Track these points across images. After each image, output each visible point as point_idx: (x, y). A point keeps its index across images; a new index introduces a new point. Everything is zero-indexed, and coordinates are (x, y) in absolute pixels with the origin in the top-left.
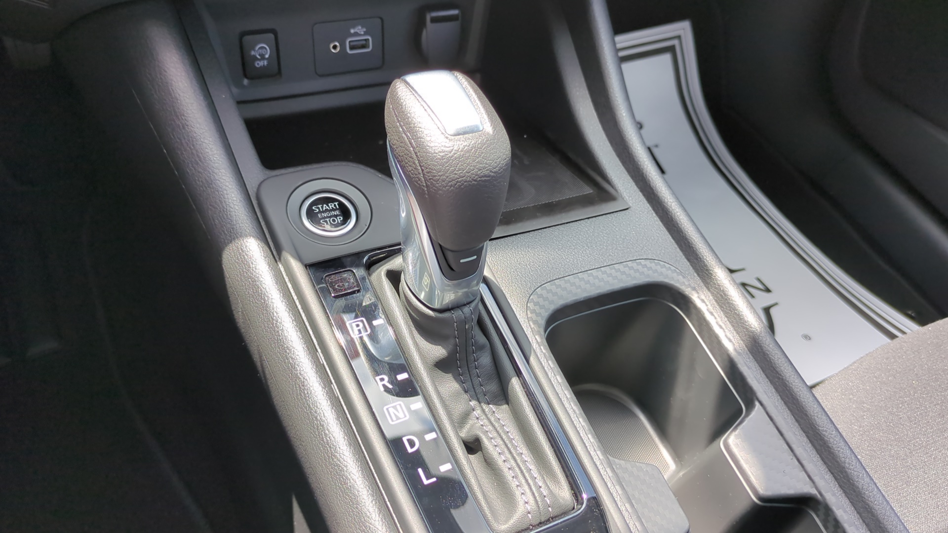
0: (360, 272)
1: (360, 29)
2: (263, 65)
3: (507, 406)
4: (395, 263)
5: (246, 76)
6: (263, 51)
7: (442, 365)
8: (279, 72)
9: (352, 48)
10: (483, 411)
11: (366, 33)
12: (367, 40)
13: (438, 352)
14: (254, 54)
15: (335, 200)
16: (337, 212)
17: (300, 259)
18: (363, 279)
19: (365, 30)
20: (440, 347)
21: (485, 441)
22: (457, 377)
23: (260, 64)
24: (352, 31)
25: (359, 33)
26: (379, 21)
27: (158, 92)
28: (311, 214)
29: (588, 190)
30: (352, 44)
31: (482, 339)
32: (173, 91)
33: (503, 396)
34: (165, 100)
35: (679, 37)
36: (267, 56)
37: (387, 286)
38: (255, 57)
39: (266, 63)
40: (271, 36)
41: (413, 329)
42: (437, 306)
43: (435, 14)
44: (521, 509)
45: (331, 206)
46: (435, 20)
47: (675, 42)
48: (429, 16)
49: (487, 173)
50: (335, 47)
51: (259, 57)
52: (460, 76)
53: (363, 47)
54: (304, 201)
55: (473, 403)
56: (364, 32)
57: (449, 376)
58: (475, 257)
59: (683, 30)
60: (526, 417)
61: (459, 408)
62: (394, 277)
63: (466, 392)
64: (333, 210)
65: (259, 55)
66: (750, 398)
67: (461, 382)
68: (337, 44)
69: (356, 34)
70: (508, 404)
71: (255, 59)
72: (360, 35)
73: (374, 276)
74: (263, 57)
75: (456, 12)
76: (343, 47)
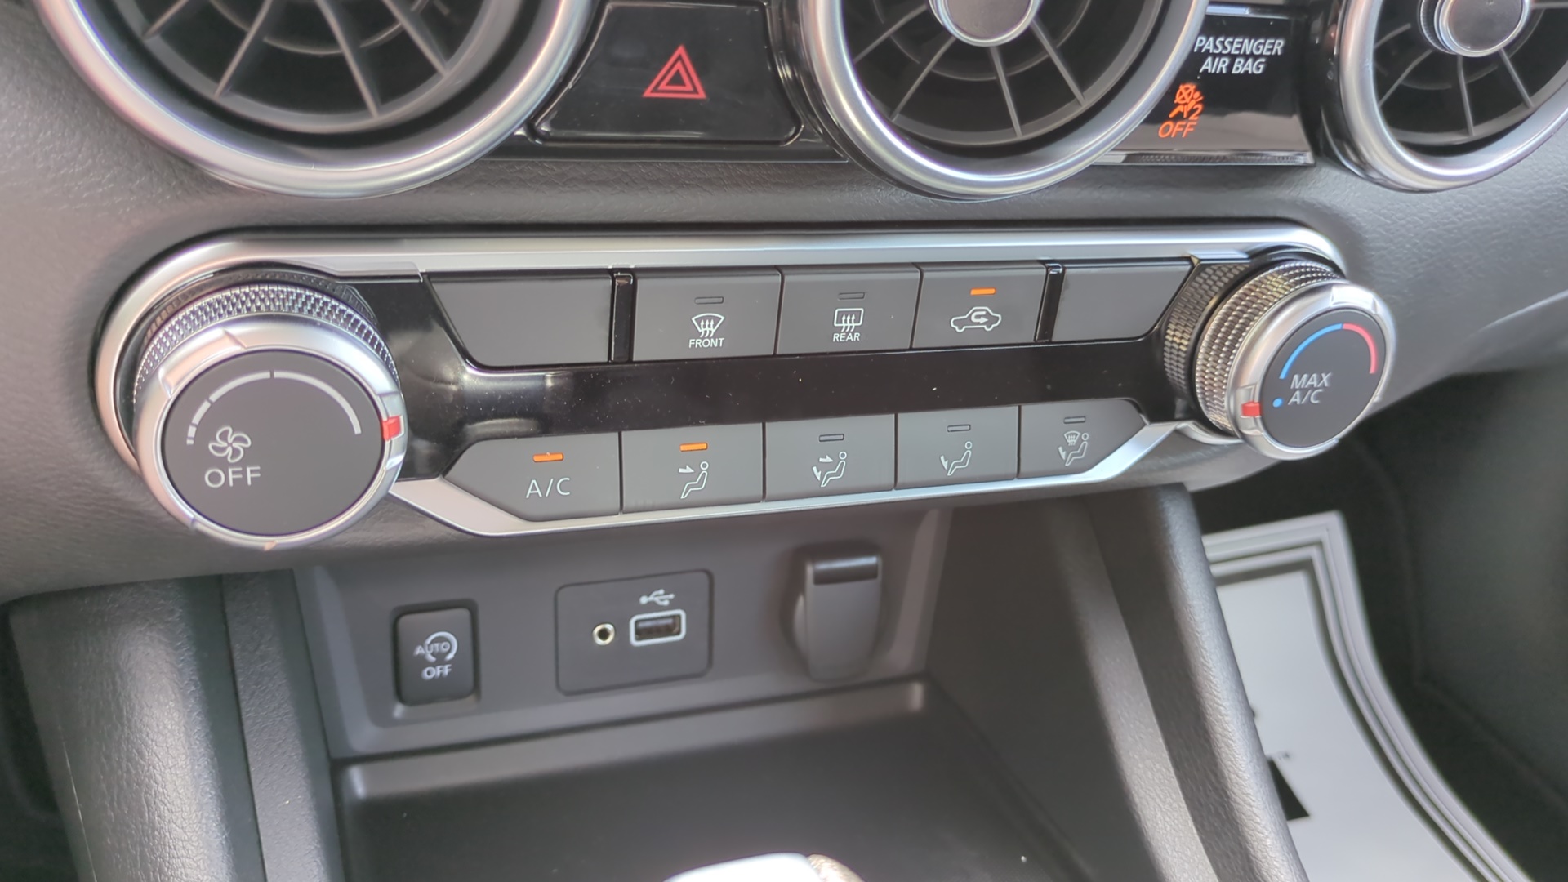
1: (660, 597)
2: (441, 674)
5: (400, 696)
6: (441, 647)
8: (476, 688)
9: (641, 633)
11: (672, 606)
12: (677, 618)
14: (423, 651)
19: (671, 596)
23: (432, 673)
24: (644, 600)
25: (660, 603)
26: (704, 577)
27: (115, 804)
30: (641, 625)
32: (148, 805)
34: (128, 827)
35: (1319, 544)
36: (450, 656)
38: (422, 657)
39: (446, 670)
40: (463, 615)
43: (824, 566)
46: (823, 579)
47: (1313, 553)
48: (810, 570)
50: (604, 634)
51: (432, 659)
53: (667, 631)
56: (670, 600)
65: (433, 654)
68: (609, 627)
69: (653, 607)
71: (422, 662)
72: (663, 608)
74: (440, 659)
75: (871, 561)
76: (622, 631)
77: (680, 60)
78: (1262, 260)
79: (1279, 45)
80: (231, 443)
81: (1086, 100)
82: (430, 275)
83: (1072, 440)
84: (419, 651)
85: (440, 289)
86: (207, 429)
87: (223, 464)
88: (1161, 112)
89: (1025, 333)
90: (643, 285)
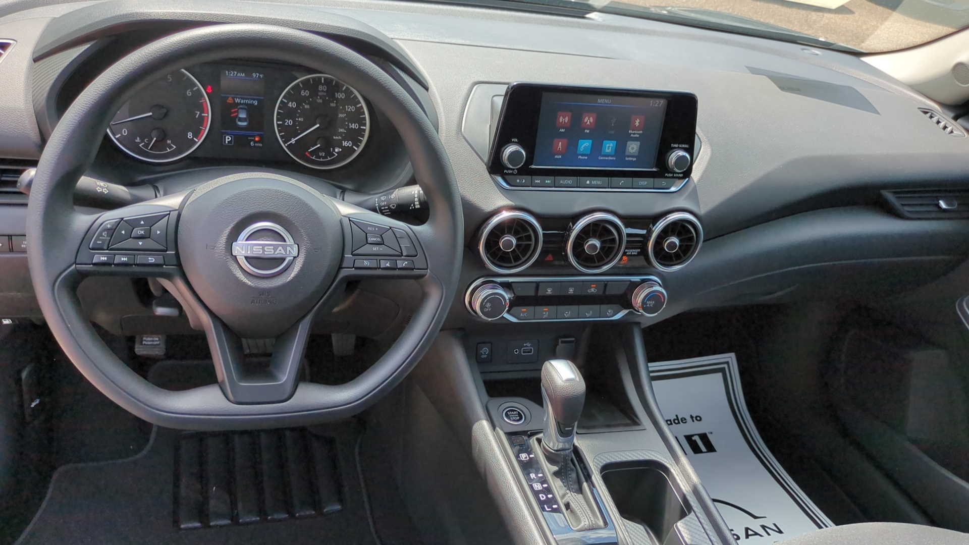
0: (525, 438)
1: (528, 344)
3: (581, 495)
4: (540, 436)
5: (481, 361)
6: (485, 351)
7: (556, 474)
8: (492, 361)
9: (524, 352)
10: (572, 495)
11: (531, 346)
12: (531, 349)
13: (555, 468)
15: (517, 411)
16: (517, 415)
17: (502, 430)
18: (527, 440)
19: (530, 344)
20: (555, 467)
21: (571, 503)
22: (562, 480)
23: (484, 356)
24: (525, 345)
26: (537, 341)
28: (507, 415)
29: (629, 422)
30: (524, 350)
31: (573, 467)
33: (580, 490)
35: (727, 363)
36: (487, 353)
37: (536, 443)
39: (486, 356)
40: (490, 344)
41: (546, 460)
42: (555, 448)
43: (563, 339)
44: (582, 524)
45: (515, 413)
46: (563, 342)
47: (725, 366)
48: (560, 340)
49: (575, 394)
50: (516, 351)
52: (569, 362)
53: (529, 352)
54: (504, 410)
55: (568, 491)
57: (559, 480)
58: (571, 428)
59: (731, 358)
60: (589, 498)
61: (562, 492)
62: (539, 441)
63: (565, 486)
64: (515, 414)
66: (690, 508)
67: (563, 483)
68: (518, 350)
69: (526, 346)
70: (582, 494)
71: (482, 354)
72: (529, 347)
73: (531, 441)
74: (485, 354)
75: (573, 339)
76: (520, 352)
77: (550, 256)
78: (643, 281)
79: (639, 250)
80: (488, 305)
81: (607, 260)
82: (511, 282)
83: (610, 312)
84: (481, 351)
85: (513, 284)
86: (486, 303)
87: (487, 308)
88: (621, 259)
89: (601, 293)
90: (541, 284)
